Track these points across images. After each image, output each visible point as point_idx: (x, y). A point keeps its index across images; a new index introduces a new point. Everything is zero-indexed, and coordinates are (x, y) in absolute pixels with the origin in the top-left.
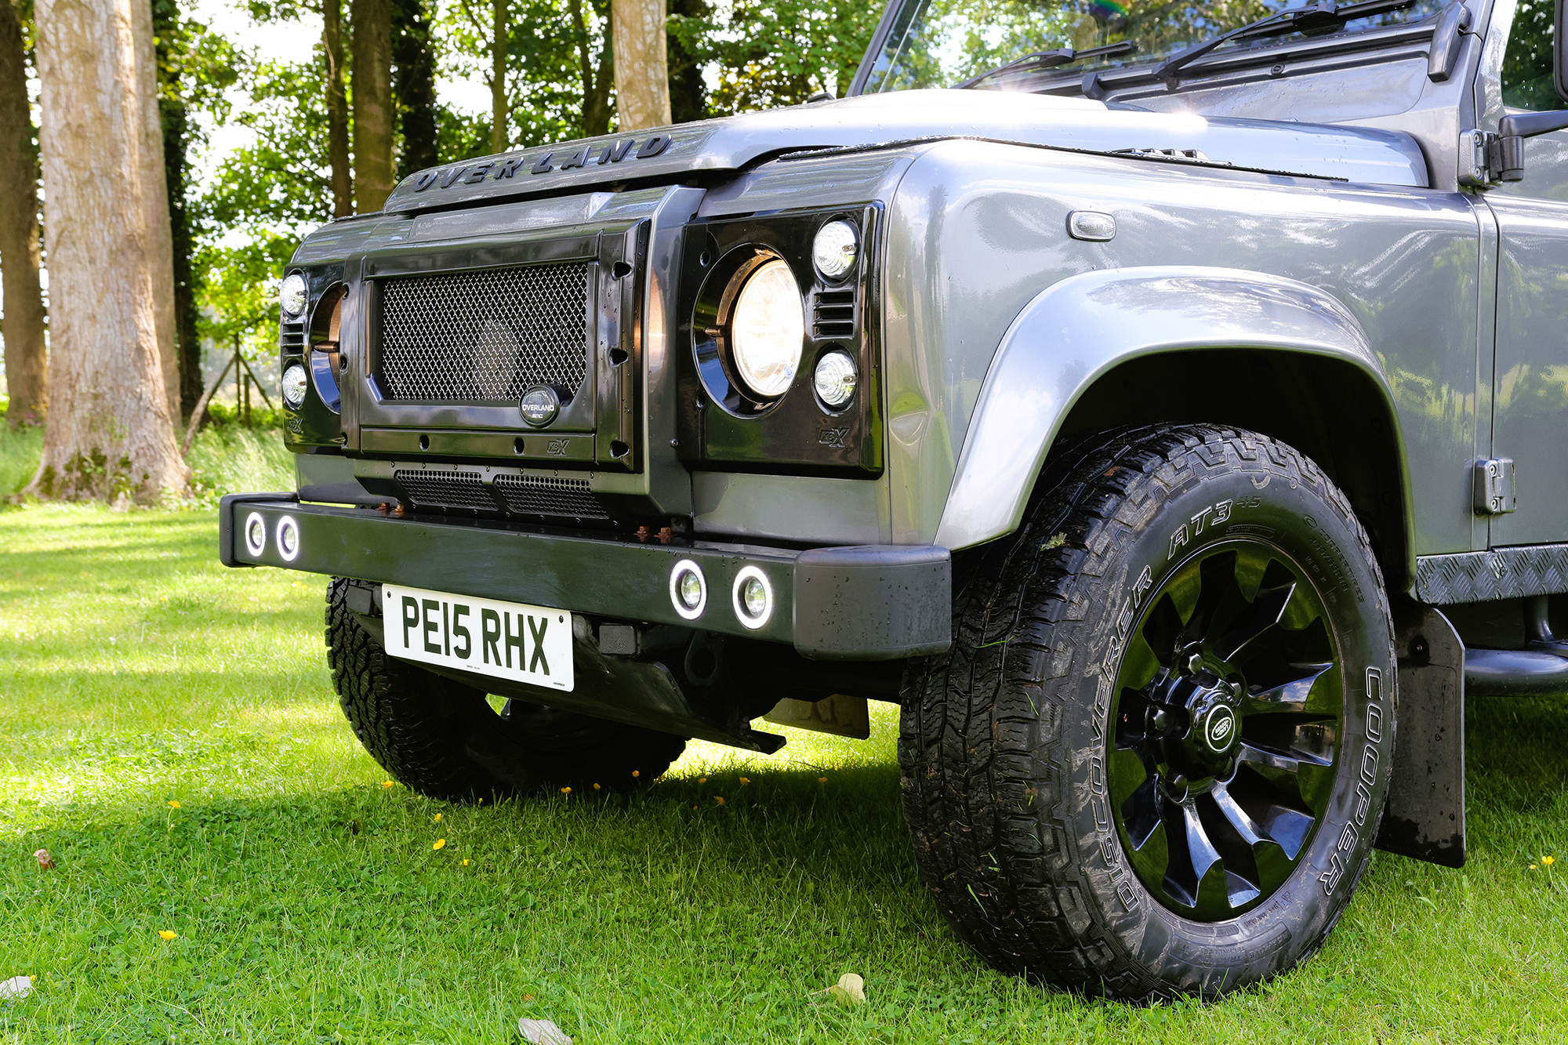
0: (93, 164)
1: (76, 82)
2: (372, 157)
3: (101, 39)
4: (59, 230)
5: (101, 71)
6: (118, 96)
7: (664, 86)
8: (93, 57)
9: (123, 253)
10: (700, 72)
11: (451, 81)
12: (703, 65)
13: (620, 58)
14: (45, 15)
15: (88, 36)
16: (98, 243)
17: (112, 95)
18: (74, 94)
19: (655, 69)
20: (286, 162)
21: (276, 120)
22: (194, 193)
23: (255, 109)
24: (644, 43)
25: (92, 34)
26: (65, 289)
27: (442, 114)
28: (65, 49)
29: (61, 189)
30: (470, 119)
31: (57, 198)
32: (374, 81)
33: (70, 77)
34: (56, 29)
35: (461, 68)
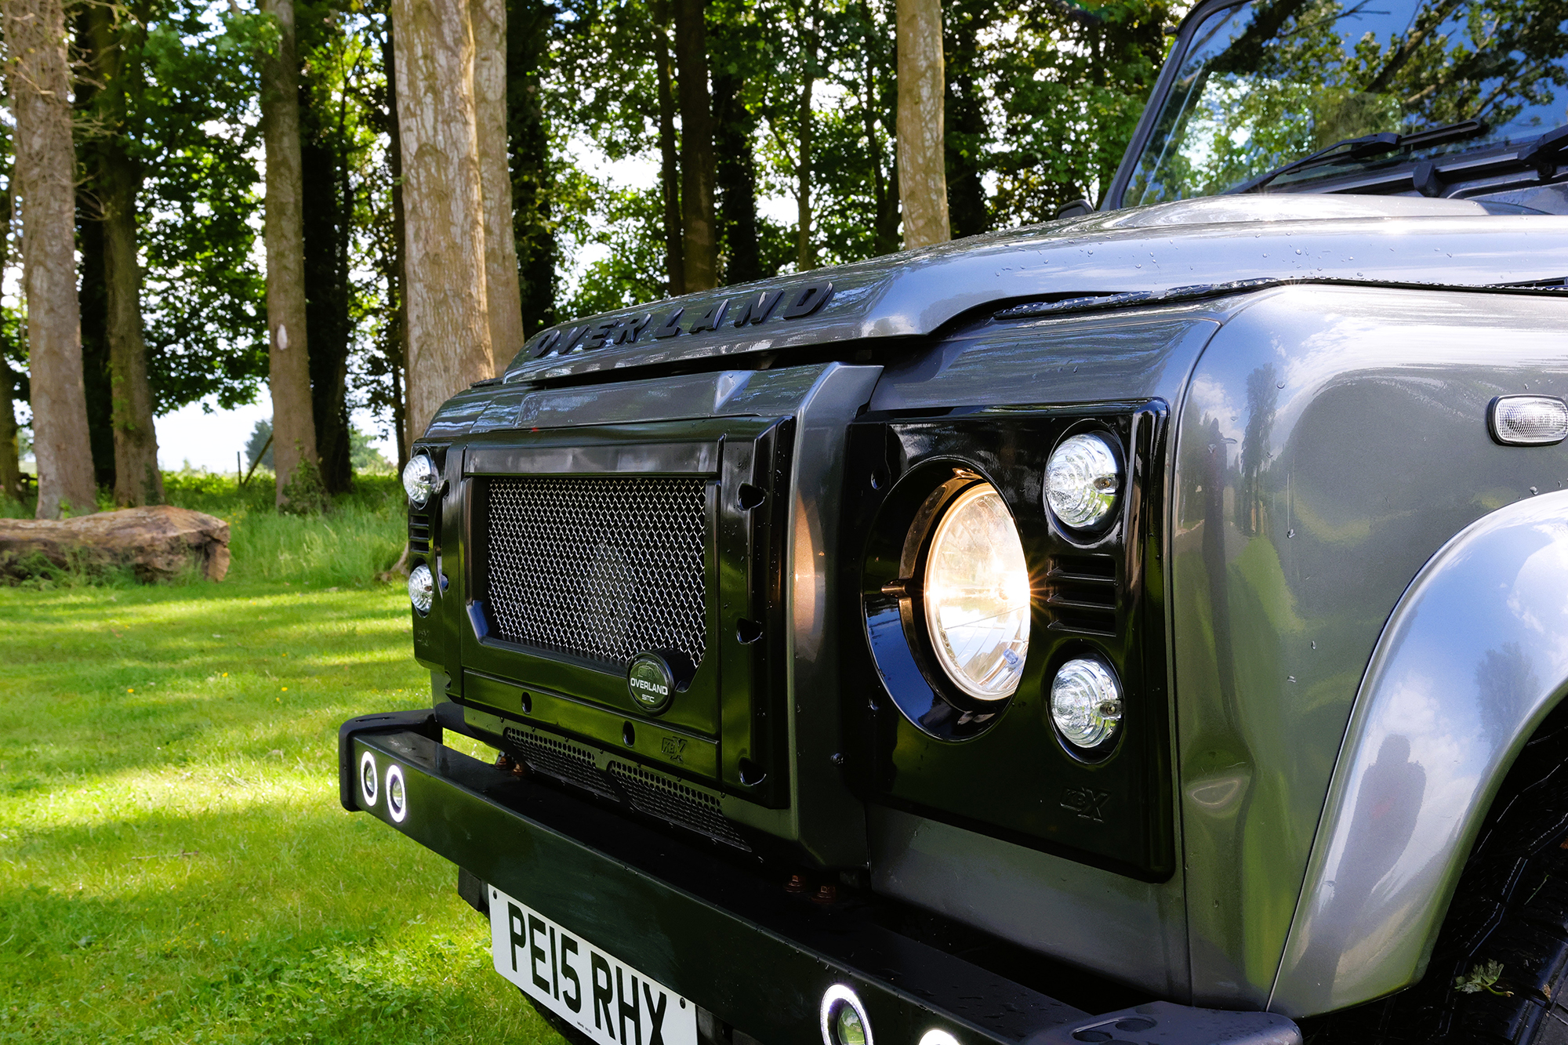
0: (447, 286)
1: (433, 217)
2: (699, 265)
3: (454, 180)
4: (420, 344)
5: (453, 207)
6: (467, 227)
7: (942, 194)
8: (447, 195)
9: (472, 362)
10: (979, 179)
11: (770, 198)
12: (982, 173)
13: (904, 171)
14: (409, 162)
15: (443, 178)
16: (451, 354)
17: (463, 226)
18: (432, 227)
19: (934, 180)
20: (635, 271)
21: (626, 237)
22: (562, 300)
23: (609, 229)
24: (925, 157)
25: (446, 175)
26: (425, 395)
27: (761, 225)
28: (424, 190)
29: (421, 309)
30: (785, 228)
31: (418, 317)
32: (701, 201)
33: (428, 213)
34: (418, 173)
35: (778, 187)
